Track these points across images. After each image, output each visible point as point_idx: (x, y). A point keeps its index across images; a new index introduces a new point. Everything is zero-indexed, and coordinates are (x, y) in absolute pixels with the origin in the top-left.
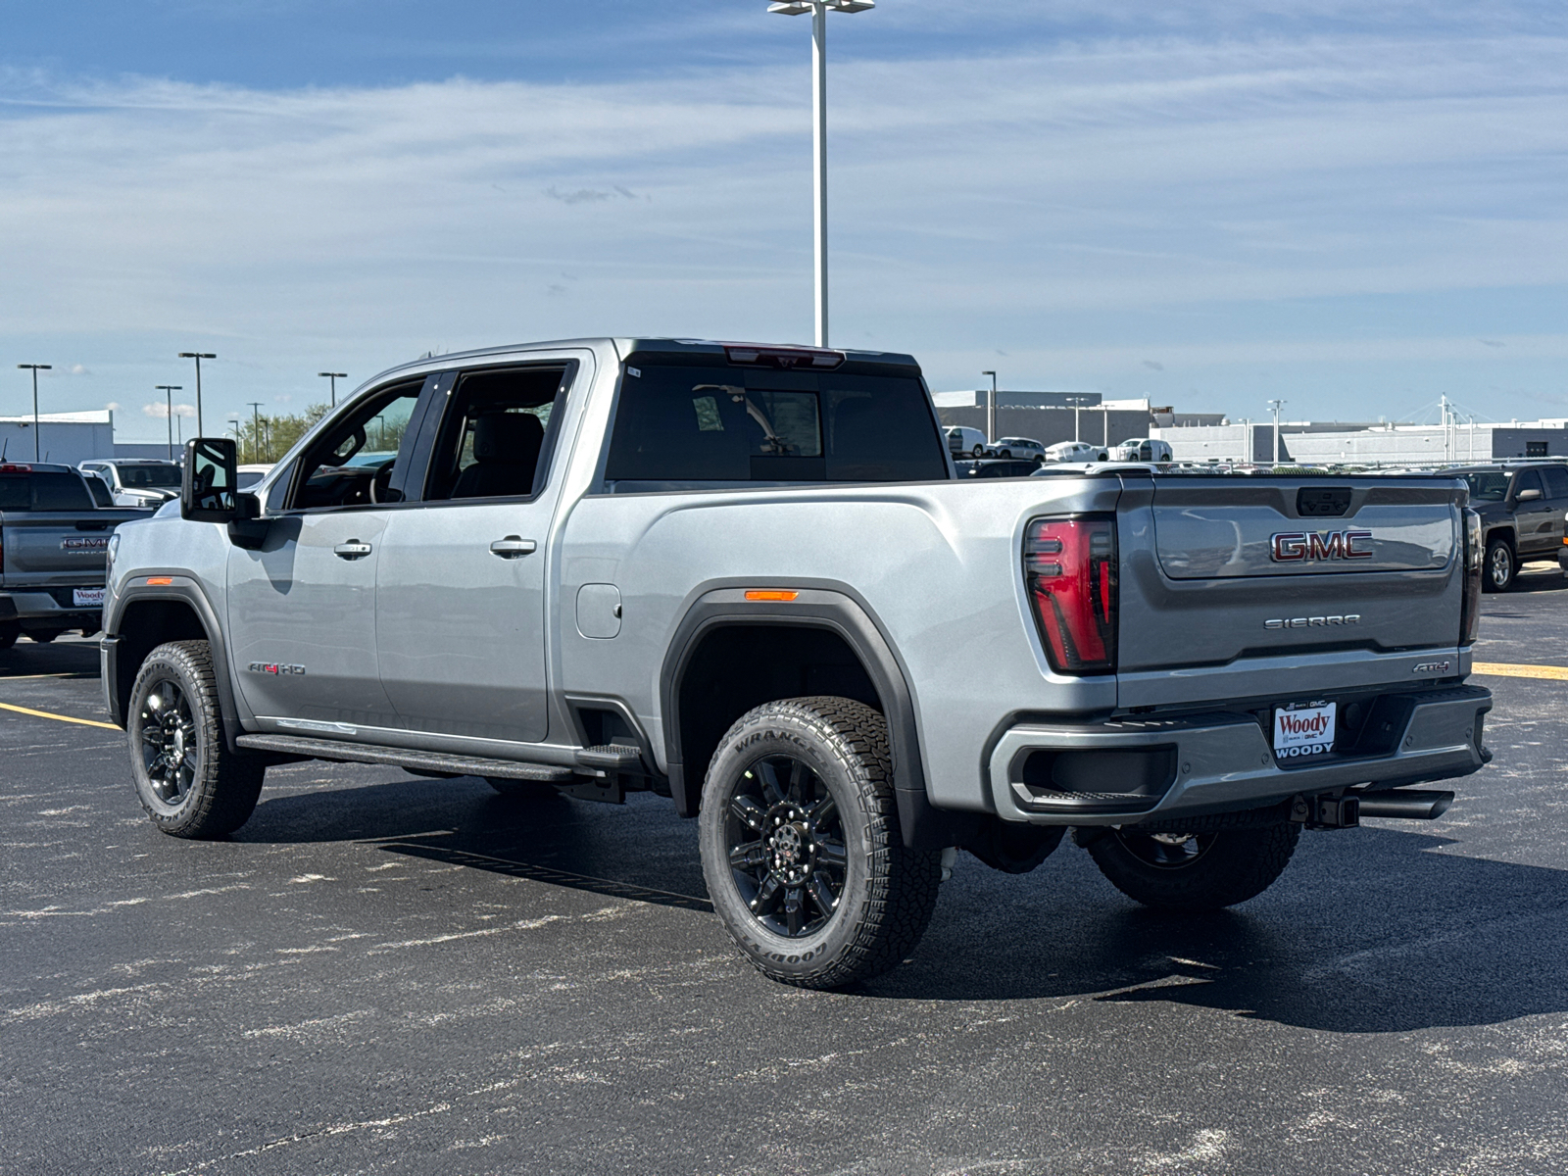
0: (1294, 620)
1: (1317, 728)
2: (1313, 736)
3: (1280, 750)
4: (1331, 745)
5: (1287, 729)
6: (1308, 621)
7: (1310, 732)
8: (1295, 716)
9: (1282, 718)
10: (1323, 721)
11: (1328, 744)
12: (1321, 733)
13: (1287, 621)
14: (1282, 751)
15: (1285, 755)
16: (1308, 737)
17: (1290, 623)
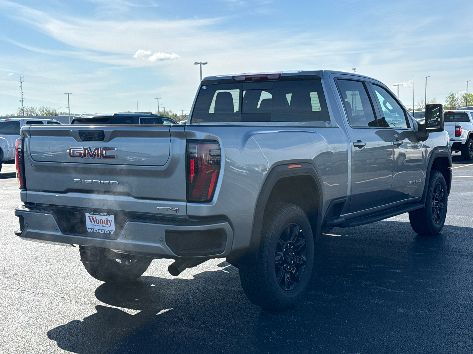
0: (86, 180)
1: (107, 224)
2: (106, 226)
3: (89, 229)
4: (113, 232)
5: (93, 221)
6: (92, 181)
7: (104, 225)
8: (96, 217)
9: (89, 217)
10: (109, 221)
11: (112, 231)
12: (109, 226)
13: (83, 180)
14: (90, 229)
15: (92, 231)
16: (104, 226)
17: (84, 181)
